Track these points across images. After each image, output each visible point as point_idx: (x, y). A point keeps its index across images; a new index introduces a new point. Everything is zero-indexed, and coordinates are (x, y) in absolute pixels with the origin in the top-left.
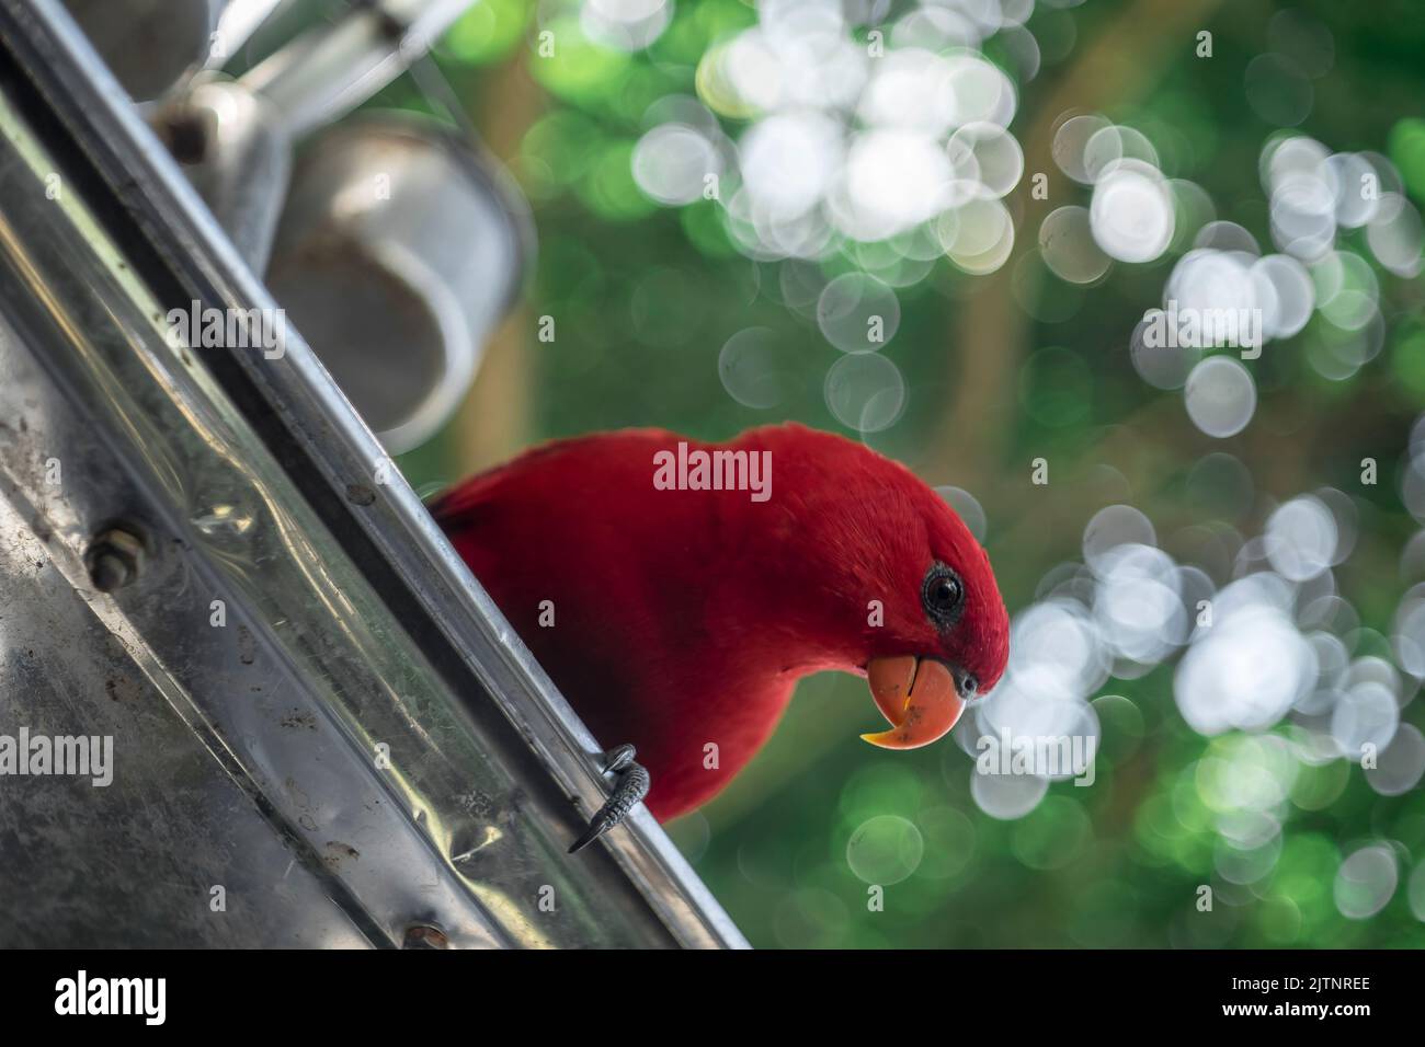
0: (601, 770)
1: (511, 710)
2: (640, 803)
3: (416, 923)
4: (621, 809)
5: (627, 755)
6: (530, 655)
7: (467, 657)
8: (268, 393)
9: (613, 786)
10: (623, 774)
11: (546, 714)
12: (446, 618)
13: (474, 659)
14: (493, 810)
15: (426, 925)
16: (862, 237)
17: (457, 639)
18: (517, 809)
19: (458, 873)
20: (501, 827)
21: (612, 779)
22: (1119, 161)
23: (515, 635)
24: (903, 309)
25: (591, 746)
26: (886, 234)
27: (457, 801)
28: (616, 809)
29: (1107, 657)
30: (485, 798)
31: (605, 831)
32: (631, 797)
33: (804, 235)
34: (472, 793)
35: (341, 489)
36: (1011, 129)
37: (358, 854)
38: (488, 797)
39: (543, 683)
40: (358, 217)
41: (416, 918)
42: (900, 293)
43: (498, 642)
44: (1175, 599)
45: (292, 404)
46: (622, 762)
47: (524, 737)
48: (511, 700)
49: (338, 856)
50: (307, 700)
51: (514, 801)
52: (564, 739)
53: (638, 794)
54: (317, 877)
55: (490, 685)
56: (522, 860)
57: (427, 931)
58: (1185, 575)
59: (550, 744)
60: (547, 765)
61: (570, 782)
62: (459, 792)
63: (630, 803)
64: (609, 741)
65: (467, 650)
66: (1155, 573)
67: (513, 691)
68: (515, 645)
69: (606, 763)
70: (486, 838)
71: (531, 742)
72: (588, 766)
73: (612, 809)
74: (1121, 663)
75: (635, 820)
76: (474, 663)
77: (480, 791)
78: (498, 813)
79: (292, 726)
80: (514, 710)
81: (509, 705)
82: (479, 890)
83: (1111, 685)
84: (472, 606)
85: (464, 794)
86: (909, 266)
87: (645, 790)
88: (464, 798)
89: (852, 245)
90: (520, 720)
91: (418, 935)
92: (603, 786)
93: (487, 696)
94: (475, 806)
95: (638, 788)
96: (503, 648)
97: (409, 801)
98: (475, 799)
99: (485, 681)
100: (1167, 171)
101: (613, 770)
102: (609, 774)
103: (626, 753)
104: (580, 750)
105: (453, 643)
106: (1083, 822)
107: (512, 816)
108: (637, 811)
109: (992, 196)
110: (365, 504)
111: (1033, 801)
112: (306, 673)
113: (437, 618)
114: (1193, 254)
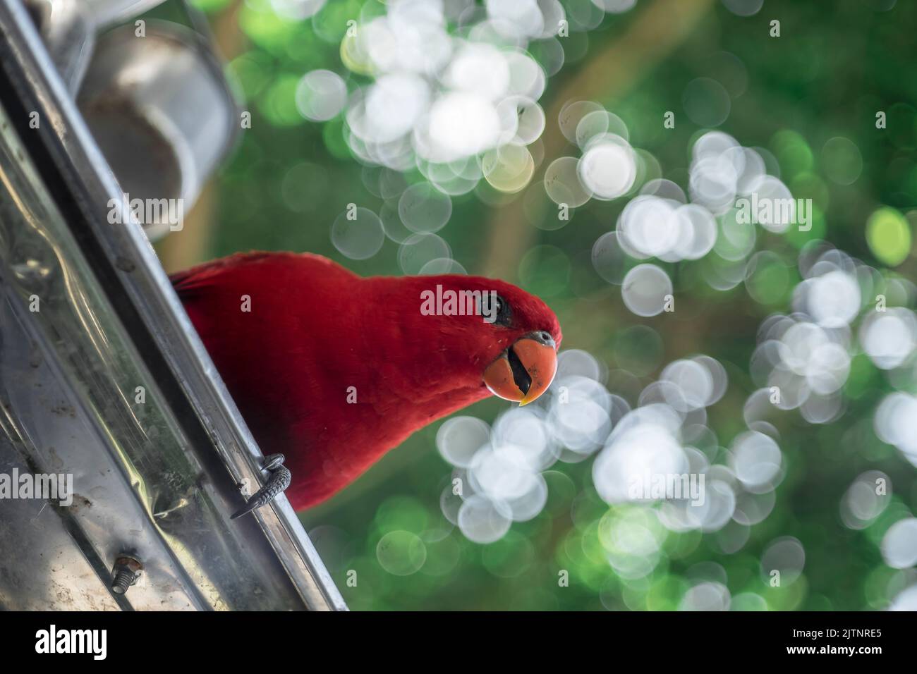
0: (260, 468)
1: (206, 421)
2: (283, 493)
3: (122, 555)
4: (270, 495)
5: (279, 461)
6: (224, 386)
7: (182, 382)
8: (73, 188)
9: (266, 479)
10: (274, 473)
11: (229, 426)
12: (170, 354)
13: (185, 383)
14: (185, 485)
15: (130, 557)
16: (434, 160)
17: (176, 370)
18: (201, 487)
19: (156, 525)
20: (188, 498)
21: (267, 475)
22: (604, 134)
23: (216, 370)
24: (455, 208)
25: (256, 451)
26: (447, 159)
27: (162, 477)
28: (267, 494)
29: (557, 448)
30: (181, 477)
31: (257, 508)
32: (277, 488)
33: (396, 153)
34: (172, 472)
35: (112, 258)
36: (540, 102)
37: (91, 504)
38: (183, 476)
39: (230, 406)
40: (134, 86)
41: (122, 551)
42: (453, 198)
43: (204, 374)
44: (606, 416)
45: (87, 196)
46: (274, 465)
47: (212, 439)
48: (207, 414)
49: (77, 504)
50: (71, 397)
51: (199, 482)
52: (239, 443)
53: (282, 486)
54: (61, 516)
55: (195, 402)
56: (199, 521)
57: (130, 561)
58: (613, 400)
59: (228, 446)
60: (224, 460)
61: (238, 474)
62: (163, 471)
63: (276, 492)
64: (268, 449)
65: (182, 377)
66: (594, 395)
67: (209, 408)
68: (215, 378)
69: (264, 464)
70: (178, 504)
71: (216, 444)
72: (252, 464)
73: (264, 494)
74: (565, 452)
75: (278, 504)
76: (186, 386)
77: (179, 472)
78: (188, 488)
79: (58, 413)
80: (207, 421)
81: (204, 417)
82: (168, 539)
83: (558, 465)
84: (190, 347)
85: (168, 472)
86: (461, 182)
87: (287, 485)
88: (167, 475)
89: (425, 163)
90: (210, 428)
91: (123, 563)
92: (260, 478)
93: (191, 409)
94: (173, 482)
95: (283, 483)
96: (207, 378)
97: (129, 473)
98: (174, 477)
99: (191, 400)
100: (634, 143)
101: (268, 469)
102: (264, 471)
103: (278, 459)
104: (248, 453)
105: (173, 371)
106: (529, 550)
107: (196, 491)
108: (280, 498)
109: (522, 143)
110: (127, 271)
111: (500, 533)
112: (73, 378)
113: (165, 354)
114: (640, 198)
